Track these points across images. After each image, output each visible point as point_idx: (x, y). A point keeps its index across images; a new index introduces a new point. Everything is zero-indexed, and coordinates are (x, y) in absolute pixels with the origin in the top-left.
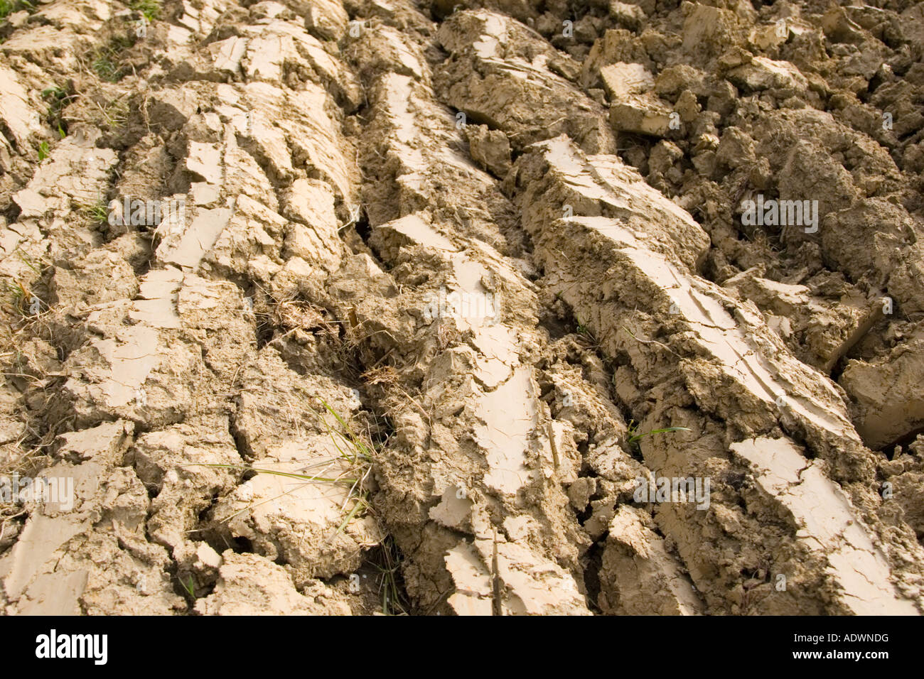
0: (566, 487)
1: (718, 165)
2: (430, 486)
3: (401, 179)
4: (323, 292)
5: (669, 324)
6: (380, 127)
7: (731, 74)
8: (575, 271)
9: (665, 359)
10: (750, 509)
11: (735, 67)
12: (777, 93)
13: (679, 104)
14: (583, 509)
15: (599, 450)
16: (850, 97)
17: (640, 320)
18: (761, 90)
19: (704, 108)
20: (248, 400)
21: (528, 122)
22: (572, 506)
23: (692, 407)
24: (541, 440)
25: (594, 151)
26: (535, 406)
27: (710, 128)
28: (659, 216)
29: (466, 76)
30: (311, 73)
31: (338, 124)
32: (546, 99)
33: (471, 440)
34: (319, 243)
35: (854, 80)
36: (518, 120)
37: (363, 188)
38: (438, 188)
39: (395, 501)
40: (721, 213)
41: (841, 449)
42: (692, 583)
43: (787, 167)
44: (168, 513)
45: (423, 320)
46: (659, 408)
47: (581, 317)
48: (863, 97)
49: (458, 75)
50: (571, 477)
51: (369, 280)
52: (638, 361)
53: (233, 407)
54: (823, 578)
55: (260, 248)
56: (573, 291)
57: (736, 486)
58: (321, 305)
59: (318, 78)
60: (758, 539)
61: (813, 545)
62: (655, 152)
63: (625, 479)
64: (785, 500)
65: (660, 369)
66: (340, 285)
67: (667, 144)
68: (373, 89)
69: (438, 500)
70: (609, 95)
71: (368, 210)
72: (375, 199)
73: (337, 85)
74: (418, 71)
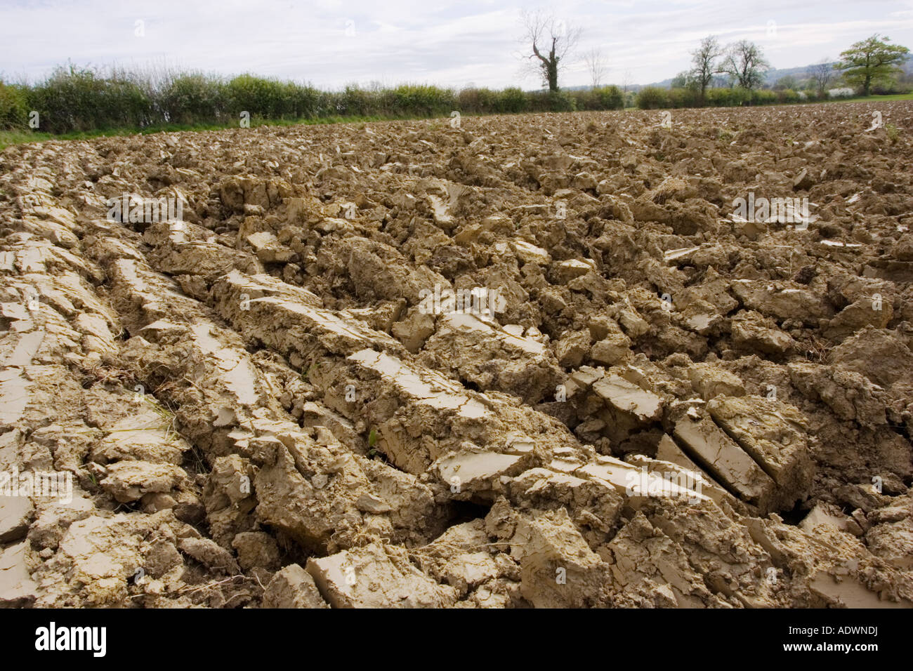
0: (279, 399)
1: (319, 268)
2: (210, 414)
3: (145, 306)
4: (118, 359)
5: (309, 326)
6: (122, 287)
7: (315, 227)
8: (258, 323)
9: (311, 341)
10: (361, 378)
11: (317, 223)
12: (341, 232)
13: (292, 244)
14: (289, 406)
15: (290, 384)
16: (375, 231)
17: (295, 328)
18: (332, 232)
19: (306, 244)
20: (93, 408)
21: (213, 269)
22: (283, 406)
23: (329, 354)
24: (261, 381)
25: (254, 273)
26: (254, 371)
27: (311, 253)
28: (294, 293)
29: (169, 254)
30: (66, 265)
31: (92, 292)
32: (220, 256)
33: (226, 391)
34: (105, 344)
35: (375, 223)
36: (207, 269)
37: (121, 318)
38: (170, 307)
39: (194, 426)
40: (325, 289)
41: (394, 348)
42: (346, 418)
43: (351, 261)
44: (66, 457)
45: (183, 356)
46: (314, 360)
47: (267, 341)
48: (381, 229)
49: (164, 255)
50: (279, 395)
51: (144, 348)
52: (299, 346)
53: (84, 413)
54: (394, 386)
55: (69, 349)
56: (260, 332)
57: (353, 372)
58: (118, 366)
59: (71, 268)
60: (367, 386)
61: (389, 378)
62: (285, 270)
63: (305, 391)
64: (374, 368)
65: (310, 346)
66: (128, 354)
67: (291, 265)
68: (111, 269)
69: (217, 417)
70: (255, 249)
71: (127, 328)
72: (131, 323)
73: (86, 271)
74: (137, 256)
